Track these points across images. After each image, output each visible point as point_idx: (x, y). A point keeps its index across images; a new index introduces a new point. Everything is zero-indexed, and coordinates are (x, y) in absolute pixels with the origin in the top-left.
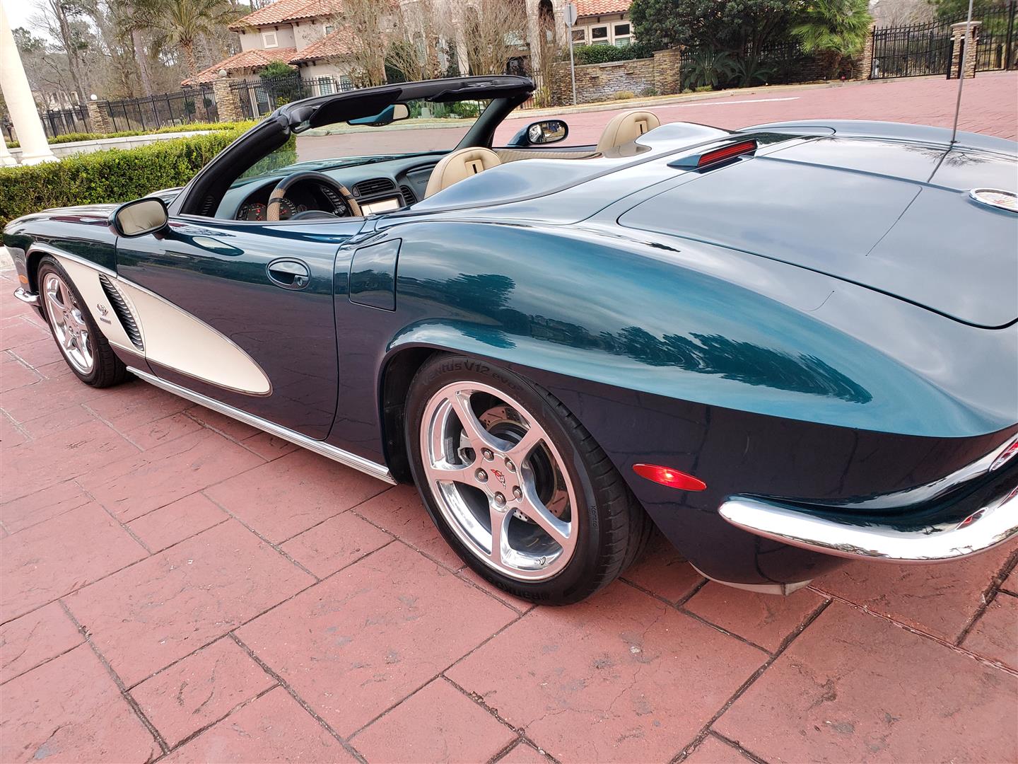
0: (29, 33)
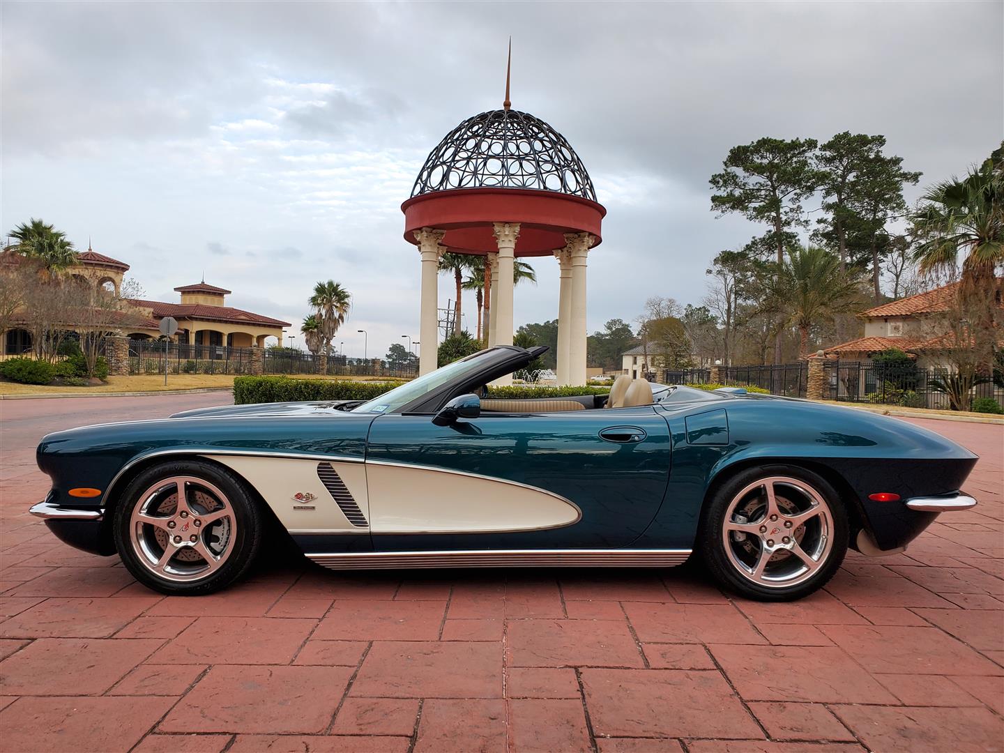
0: (710, 309)
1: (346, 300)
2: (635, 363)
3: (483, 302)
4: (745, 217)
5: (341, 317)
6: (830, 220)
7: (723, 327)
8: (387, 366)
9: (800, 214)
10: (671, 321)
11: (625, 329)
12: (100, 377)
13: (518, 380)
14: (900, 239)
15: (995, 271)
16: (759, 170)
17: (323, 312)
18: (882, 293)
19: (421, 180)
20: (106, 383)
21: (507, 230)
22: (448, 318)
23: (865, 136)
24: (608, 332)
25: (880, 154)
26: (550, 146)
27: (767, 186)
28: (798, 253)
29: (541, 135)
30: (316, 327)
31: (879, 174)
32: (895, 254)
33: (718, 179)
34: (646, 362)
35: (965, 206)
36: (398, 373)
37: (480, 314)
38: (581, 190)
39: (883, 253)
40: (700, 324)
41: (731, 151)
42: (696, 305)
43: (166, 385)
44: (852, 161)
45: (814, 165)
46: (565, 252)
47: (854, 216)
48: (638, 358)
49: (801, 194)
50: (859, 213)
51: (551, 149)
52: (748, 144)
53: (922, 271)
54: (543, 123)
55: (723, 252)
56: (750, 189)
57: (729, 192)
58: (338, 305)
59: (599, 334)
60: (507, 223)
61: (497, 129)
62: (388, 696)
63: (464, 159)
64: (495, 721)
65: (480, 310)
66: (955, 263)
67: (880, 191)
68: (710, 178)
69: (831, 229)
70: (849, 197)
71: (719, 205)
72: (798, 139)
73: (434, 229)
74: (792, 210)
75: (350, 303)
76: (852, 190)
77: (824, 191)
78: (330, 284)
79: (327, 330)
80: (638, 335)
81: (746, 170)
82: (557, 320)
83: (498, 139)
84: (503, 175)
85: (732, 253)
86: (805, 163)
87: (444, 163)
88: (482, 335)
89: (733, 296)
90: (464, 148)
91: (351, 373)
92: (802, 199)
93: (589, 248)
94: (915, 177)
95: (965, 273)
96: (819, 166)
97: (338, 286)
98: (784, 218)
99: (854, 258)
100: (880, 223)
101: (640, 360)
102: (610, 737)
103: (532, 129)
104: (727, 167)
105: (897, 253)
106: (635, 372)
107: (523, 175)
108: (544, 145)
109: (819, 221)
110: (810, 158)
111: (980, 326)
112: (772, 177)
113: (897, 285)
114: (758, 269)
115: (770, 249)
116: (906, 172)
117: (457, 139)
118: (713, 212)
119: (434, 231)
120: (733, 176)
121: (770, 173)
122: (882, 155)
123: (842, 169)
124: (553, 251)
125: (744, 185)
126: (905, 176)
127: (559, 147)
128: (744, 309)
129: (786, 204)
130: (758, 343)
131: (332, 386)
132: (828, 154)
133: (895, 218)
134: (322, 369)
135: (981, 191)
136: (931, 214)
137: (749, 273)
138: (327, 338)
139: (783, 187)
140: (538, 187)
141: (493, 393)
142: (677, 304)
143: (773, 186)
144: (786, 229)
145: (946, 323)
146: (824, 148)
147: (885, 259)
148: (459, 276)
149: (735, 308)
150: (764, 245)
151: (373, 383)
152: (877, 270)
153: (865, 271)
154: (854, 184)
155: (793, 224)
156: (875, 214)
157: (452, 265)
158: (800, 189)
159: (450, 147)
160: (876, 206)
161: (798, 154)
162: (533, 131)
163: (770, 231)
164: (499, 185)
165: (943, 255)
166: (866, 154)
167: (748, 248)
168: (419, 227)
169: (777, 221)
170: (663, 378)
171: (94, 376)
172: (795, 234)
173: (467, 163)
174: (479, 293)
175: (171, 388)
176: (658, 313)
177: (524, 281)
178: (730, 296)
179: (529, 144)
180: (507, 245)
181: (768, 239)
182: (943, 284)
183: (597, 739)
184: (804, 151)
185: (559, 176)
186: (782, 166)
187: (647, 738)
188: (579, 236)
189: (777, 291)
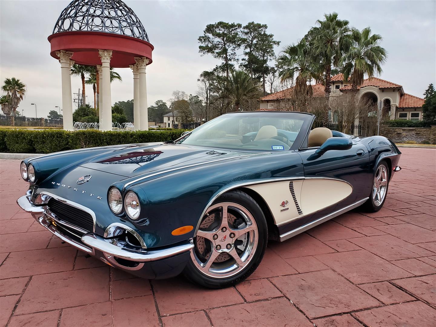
0: (199, 97)
1: (23, 88)
2: (169, 120)
3: (96, 90)
4: (213, 56)
5: (21, 97)
6: (247, 59)
7: (205, 104)
8: (49, 121)
9: (235, 56)
10: (184, 101)
11: (164, 104)
13: (115, 128)
14: (273, 68)
15: (307, 82)
16: (219, 35)
17: (11, 94)
18: (266, 91)
19: (58, 25)
21: (106, 54)
22: (79, 98)
23: (260, 24)
24: (157, 106)
25: (265, 32)
26: (126, 14)
27: (222, 43)
28: (235, 73)
29: (121, 8)
30: (7, 102)
31: (265, 41)
32: (271, 74)
33: (202, 38)
34: (174, 119)
35: (297, 56)
36: (54, 125)
37: (95, 96)
38: (141, 36)
39: (267, 74)
40: (196, 103)
41: (207, 26)
42: (194, 95)
44: (255, 34)
45: (241, 35)
46: (135, 66)
47: (256, 58)
48: (170, 118)
49: (235, 47)
50: (258, 57)
51: (126, 15)
52: (214, 24)
53: (281, 82)
54: (122, 2)
55: (204, 72)
56: (215, 44)
57: (206, 45)
58: (19, 90)
59: (152, 106)
60: (105, 50)
61: (98, 2)
62: (40, 311)
63: (81, 16)
64: (105, 316)
65: (95, 94)
66: (293, 79)
67: (266, 48)
68: (198, 38)
69: (247, 63)
70: (254, 50)
71: (202, 50)
72: (234, 23)
73: (67, 51)
74: (232, 54)
75: (26, 90)
76: (255, 47)
77: (244, 47)
78: (14, 79)
79: (13, 103)
80: (170, 107)
81: (213, 35)
82: (133, 100)
83: (99, 8)
84: (102, 27)
85: (208, 72)
86: (237, 34)
87: (70, 17)
88: (96, 106)
89: (209, 91)
90: (81, 10)
91: (28, 125)
92: (236, 49)
93: (147, 65)
94: (278, 43)
95: (297, 83)
96: (243, 36)
97: (18, 81)
98: (229, 57)
99: (256, 76)
100: (265, 61)
101: (171, 119)
102: (169, 315)
103: (116, 4)
104: (205, 33)
105: (272, 74)
106: (169, 124)
107: (112, 27)
108: (122, 13)
109: (243, 60)
110: (239, 32)
111: (302, 104)
112: (224, 39)
113: (271, 88)
114: (218, 79)
115: (223, 71)
116: (275, 41)
117: (77, 5)
118: (199, 53)
119: (67, 52)
120: (208, 38)
121: (223, 38)
122: (266, 33)
123: (251, 37)
124: (129, 65)
125: (213, 42)
126: (274, 42)
127: (130, 14)
128: (213, 97)
129: (230, 51)
130: (219, 111)
131: (13, 132)
132: (246, 31)
133: (271, 60)
134: (12, 123)
135: (302, 50)
136: (285, 58)
137: (215, 81)
138: (14, 107)
139: (228, 44)
140: (120, 33)
141: (102, 134)
142: (185, 94)
143: (224, 43)
144: (229, 62)
145: (290, 103)
146: (244, 28)
147: (267, 77)
148: (83, 77)
149: (210, 96)
150: (221, 69)
151: (37, 130)
152: (264, 81)
153: (260, 81)
154: (256, 44)
155: (232, 60)
156: (263, 58)
157: (79, 72)
158: (235, 45)
159: (73, 9)
160: (264, 54)
161: (234, 29)
162: (117, 6)
163: (223, 63)
164: (100, 31)
165: (289, 76)
166: (260, 32)
167: (215, 70)
168: (58, 49)
169: (226, 59)
170: (181, 127)
172: (233, 65)
173: (83, 19)
174: (94, 86)
176: (178, 98)
177: (116, 80)
178: (207, 91)
179: (115, 12)
180: (106, 61)
181: (223, 66)
182: (289, 87)
183: (162, 318)
184: (236, 29)
185: (131, 29)
186: (228, 34)
187: (188, 312)
188: (142, 59)
189: (226, 89)
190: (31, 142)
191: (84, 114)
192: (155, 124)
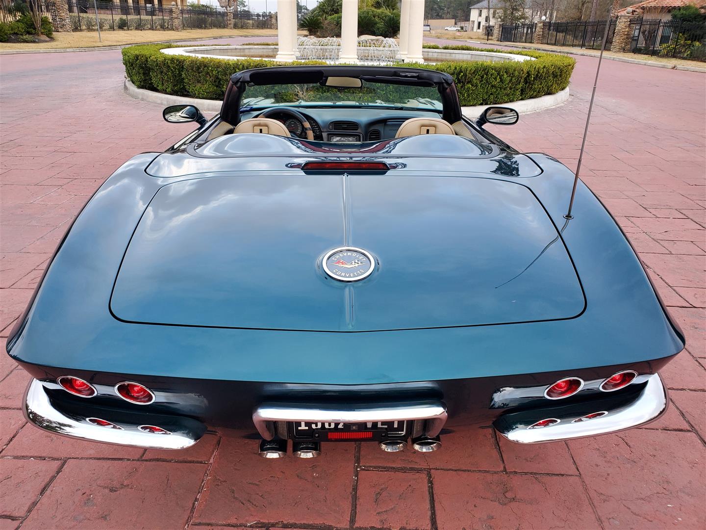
2: (480, 15)
12: (47, 34)
20: (52, 39)
34: (489, 14)
43: (100, 42)
48: (483, 11)
101: (485, 13)
106: (479, 23)
134: (230, 24)
171: (42, 33)
175: (105, 45)
190: (218, 80)
191: (333, 10)
192: (454, 24)
